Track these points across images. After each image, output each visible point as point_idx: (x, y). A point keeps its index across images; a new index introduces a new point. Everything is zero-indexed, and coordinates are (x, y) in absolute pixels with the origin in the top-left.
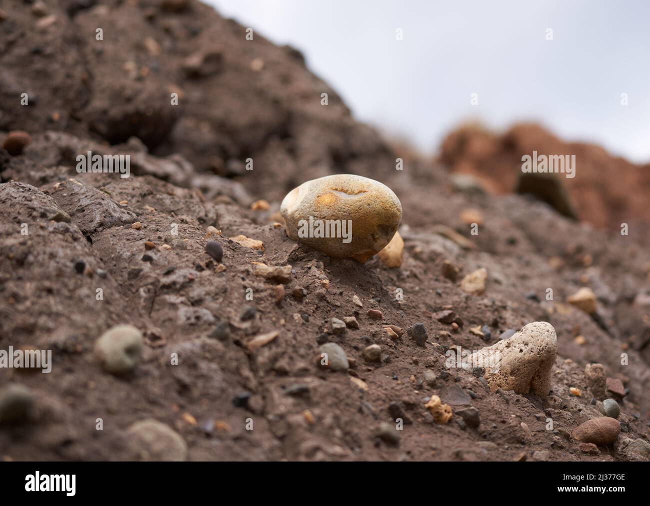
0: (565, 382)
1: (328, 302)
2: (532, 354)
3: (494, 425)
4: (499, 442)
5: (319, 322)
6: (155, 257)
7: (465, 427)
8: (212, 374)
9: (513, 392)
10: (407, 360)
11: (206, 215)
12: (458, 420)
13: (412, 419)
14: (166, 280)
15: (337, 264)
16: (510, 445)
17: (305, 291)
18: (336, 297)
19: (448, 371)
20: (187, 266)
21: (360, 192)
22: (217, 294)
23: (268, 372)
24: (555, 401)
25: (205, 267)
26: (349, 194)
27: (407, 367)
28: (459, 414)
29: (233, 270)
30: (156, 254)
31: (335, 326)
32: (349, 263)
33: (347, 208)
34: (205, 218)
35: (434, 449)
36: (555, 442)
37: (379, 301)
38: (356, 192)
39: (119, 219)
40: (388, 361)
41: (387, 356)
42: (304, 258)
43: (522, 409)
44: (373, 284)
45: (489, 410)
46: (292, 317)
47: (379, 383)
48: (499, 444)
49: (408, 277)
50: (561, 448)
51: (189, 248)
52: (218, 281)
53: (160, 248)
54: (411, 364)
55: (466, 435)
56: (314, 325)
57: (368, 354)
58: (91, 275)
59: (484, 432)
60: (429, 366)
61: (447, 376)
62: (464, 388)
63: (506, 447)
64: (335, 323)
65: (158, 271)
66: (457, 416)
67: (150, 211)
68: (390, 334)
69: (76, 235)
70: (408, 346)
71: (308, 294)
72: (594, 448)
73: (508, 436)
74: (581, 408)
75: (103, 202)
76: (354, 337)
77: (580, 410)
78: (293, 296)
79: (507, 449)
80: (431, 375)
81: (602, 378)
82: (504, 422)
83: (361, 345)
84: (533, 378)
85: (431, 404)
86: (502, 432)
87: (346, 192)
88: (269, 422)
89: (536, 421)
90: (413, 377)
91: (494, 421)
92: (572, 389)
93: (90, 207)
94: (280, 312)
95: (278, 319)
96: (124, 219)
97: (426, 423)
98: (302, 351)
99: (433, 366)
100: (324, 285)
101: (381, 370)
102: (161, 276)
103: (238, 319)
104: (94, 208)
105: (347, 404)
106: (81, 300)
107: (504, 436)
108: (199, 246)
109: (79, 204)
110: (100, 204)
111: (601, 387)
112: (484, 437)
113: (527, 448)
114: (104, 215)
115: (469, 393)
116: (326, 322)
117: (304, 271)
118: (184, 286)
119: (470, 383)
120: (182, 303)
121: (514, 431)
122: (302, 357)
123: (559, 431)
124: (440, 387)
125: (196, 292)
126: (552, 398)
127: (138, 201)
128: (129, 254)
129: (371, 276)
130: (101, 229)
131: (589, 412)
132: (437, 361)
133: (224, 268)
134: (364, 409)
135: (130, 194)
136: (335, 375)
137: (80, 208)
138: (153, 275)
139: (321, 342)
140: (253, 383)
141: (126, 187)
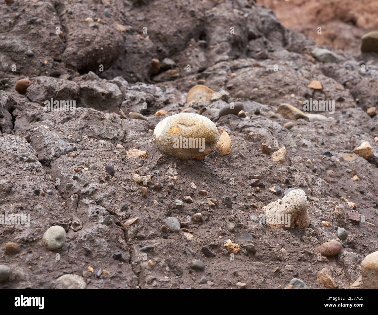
0: (320, 217)
1: (175, 189)
2: (292, 208)
3: (264, 252)
4: (266, 261)
5: (169, 202)
6: (79, 177)
7: (248, 254)
8: (102, 244)
9: (282, 229)
10: (219, 218)
11: (118, 135)
12: (243, 251)
13: (215, 254)
14: (84, 190)
15: (185, 163)
16: (273, 262)
17: (162, 185)
18: (181, 185)
19: (241, 223)
20: (95, 181)
21: (192, 125)
22: (109, 196)
23: (133, 239)
24: (309, 231)
25: (105, 181)
26: (187, 126)
27: (218, 223)
28: (244, 247)
29: (121, 179)
30: (80, 175)
31: (177, 204)
32: (191, 162)
33: (185, 135)
34: (117, 137)
35: (224, 271)
36: (301, 258)
37: (208, 184)
38: (190, 125)
39: (65, 150)
40: (207, 220)
41: (206, 218)
42: (166, 162)
43: (285, 239)
44: (206, 173)
45: (262, 244)
46: (153, 202)
47: (199, 235)
48: (266, 262)
49: (236, 158)
50: (305, 260)
51: (98, 168)
52: (111, 188)
53: (83, 170)
54: (221, 220)
55: (248, 259)
56: (166, 204)
57: (195, 218)
58: (43, 195)
59: (258, 256)
60: (231, 221)
61: (241, 226)
62: (249, 232)
63: (270, 263)
64: (177, 203)
65: (81, 185)
66: (243, 249)
67: (85, 138)
68: (210, 204)
69: (38, 169)
70: (222, 209)
71: (164, 186)
72: (325, 259)
73: (272, 258)
74: (324, 234)
75: (56, 142)
76: (189, 208)
77: (324, 236)
78: (155, 188)
79: (271, 265)
80: (231, 226)
81: (342, 214)
82: (270, 250)
83: (192, 213)
84: (295, 220)
85: (227, 245)
86: (269, 255)
87: (185, 125)
88: (132, 265)
89: (292, 245)
90: (220, 229)
91: (264, 250)
92: (323, 222)
93: (50, 145)
94: (145, 201)
95: (143, 206)
96: (68, 149)
97: (224, 255)
98: (153, 224)
99: (233, 220)
100: (173, 180)
101: (203, 226)
102: (82, 188)
103: (119, 210)
104: (51, 146)
105: (177, 251)
106: (37, 211)
107: (270, 257)
108: (103, 166)
109: (44, 143)
110: (54, 143)
111: (342, 219)
112: (258, 259)
113: (283, 263)
114: (56, 150)
115: (252, 235)
116: (173, 201)
117: (165, 170)
118: (93, 193)
119: (253, 229)
120: (91, 203)
121: (275, 254)
122: (153, 227)
123: (305, 251)
124: (237, 232)
125: (99, 196)
126: (308, 230)
127: (79, 133)
128: (67, 175)
129: (205, 168)
130: (55, 158)
131: (329, 236)
132: (236, 217)
133: (115, 179)
134: (187, 251)
135: (75, 129)
136: (173, 234)
137: (45, 145)
138: (78, 188)
139: (168, 215)
140: (125, 246)
141: (73, 125)
